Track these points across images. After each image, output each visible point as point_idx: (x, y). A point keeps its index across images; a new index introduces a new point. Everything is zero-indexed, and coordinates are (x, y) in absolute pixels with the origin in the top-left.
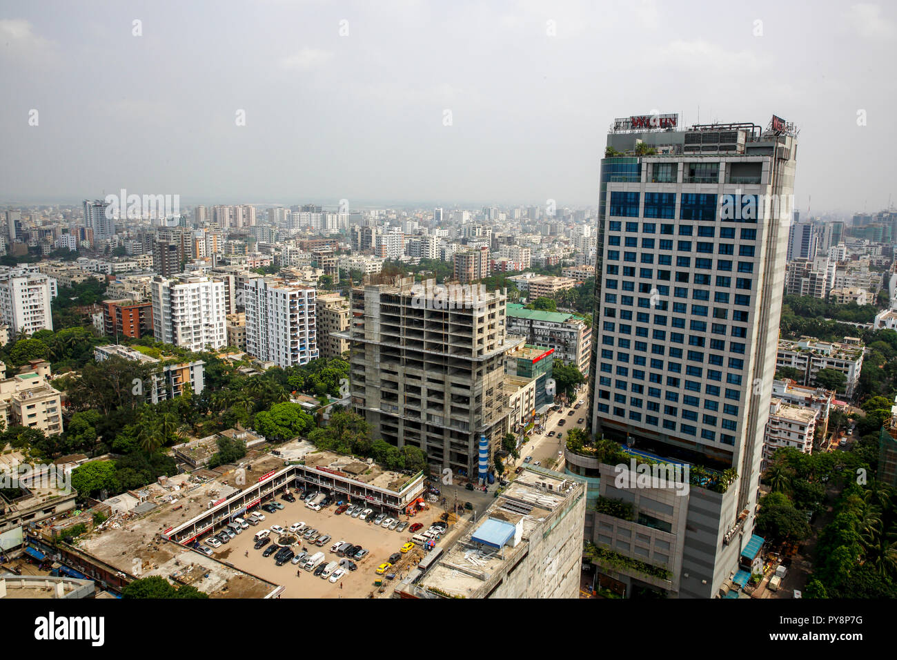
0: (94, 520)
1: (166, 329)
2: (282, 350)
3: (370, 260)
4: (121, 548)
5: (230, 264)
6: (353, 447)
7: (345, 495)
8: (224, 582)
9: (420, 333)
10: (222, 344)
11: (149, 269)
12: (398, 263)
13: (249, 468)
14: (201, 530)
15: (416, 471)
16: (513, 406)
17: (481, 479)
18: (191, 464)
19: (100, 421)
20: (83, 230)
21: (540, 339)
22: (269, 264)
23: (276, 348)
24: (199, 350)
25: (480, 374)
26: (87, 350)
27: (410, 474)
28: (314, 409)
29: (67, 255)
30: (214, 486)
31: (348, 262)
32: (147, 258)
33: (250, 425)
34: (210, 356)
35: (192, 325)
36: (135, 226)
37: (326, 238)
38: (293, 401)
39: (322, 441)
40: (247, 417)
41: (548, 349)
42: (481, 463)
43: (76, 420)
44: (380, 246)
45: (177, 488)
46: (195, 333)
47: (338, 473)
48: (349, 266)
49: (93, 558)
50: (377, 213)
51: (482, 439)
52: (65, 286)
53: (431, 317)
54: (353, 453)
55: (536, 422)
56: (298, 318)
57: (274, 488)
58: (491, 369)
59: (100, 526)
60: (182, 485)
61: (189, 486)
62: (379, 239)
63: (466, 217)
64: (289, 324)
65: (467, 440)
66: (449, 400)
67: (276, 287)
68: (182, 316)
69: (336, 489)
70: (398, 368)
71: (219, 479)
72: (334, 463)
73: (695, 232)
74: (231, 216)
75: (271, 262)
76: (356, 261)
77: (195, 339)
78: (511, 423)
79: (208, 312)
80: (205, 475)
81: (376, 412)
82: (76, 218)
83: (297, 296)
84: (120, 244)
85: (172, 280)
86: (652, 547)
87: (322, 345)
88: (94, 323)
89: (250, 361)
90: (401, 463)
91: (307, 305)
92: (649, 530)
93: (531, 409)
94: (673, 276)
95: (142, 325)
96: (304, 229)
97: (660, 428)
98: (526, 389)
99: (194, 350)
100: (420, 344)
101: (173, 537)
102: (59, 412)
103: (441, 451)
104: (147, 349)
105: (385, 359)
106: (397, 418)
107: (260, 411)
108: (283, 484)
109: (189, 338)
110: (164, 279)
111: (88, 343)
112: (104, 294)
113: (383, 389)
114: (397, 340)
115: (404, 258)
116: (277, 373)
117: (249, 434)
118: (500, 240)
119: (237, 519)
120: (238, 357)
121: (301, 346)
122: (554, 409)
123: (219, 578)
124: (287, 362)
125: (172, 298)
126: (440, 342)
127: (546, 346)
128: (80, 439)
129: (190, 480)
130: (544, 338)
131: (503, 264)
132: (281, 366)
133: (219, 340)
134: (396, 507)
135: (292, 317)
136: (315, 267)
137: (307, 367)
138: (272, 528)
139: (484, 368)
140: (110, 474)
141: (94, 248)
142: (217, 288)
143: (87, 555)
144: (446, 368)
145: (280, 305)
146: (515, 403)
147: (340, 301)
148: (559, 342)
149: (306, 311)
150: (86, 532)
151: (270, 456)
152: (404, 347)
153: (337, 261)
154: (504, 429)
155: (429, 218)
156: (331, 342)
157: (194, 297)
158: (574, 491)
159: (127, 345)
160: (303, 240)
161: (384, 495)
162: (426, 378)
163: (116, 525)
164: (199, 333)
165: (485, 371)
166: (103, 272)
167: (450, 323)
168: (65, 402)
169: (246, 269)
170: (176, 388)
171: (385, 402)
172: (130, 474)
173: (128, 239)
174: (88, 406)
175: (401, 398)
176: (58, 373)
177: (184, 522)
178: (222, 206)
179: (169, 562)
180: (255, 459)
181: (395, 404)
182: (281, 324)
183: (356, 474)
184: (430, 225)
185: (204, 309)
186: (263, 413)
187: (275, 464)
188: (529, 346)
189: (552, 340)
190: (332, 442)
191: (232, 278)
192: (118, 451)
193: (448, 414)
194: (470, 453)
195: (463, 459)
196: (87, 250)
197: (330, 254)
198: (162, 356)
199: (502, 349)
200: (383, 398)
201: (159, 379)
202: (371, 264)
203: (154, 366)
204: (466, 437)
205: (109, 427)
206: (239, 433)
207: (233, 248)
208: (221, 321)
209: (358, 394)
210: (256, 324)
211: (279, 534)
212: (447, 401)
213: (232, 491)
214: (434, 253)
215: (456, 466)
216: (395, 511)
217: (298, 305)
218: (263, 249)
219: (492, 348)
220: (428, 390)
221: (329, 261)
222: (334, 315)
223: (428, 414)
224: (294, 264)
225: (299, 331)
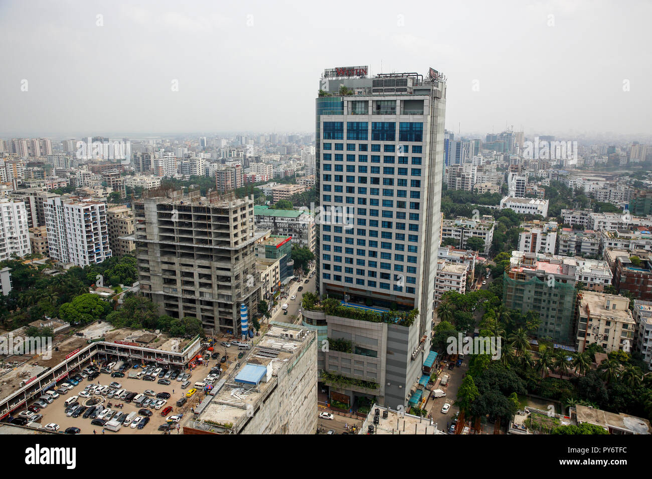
2: (80, 253)
3: (150, 179)
5: (29, 187)
6: (143, 323)
7: (140, 360)
9: (190, 232)
10: (27, 252)
12: (172, 179)
13: (57, 349)
14: (14, 406)
15: (194, 335)
16: (264, 281)
17: (244, 336)
21: (281, 230)
22: (66, 186)
23: (75, 252)
24: (5, 258)
25: (237, 259)
27: (190, 338)
28: (110, 297)
30: (25, 368)
31: (132, 181)
33: (56, 315)
34: (16, 263)
37: (114, 163)
38: (92, 292)
39: (118, 321)
40: (53, 309)
41: (288, 237)
42: (243, 324)
44: (157, 167)
47: (132, 344)
48: (133, 184)
50: (155, 142)
51: (243, 306)
53: (197, 220)
54: (144, 327)
55: (282, 290)
56: (92, 227)
57: (80, 363)
58: (245, 254)
61: (1, 371)
62: (156, 162)
63: (224, 143)
64: (84, 232)
65: (232, 309)
66: (216, 280)
67: (71, 204)
69: (132, 356)
70: (175, 260)
71: (30, 362)
72: (129, 337)
73: (382, 149)
74: (29, 148)
75: (68, 184)
76: (138, 180)
78: (263, 292)
79: (11, 228)
80: (16, 361)
81: (161, 295)
83: (90, 209)
86: (366, 368)
87: (114, 246)
89: (53, 264)
90: (182, 331)
91: (98, 216)
92: (362, 357)
93: (277, 281)
94: (369, 180)
97: (366, 287)
98: (273, 267)
100: (191, 240)
103: (213, 318)
105: (164, 253)
106: (177, 297)
107: (65, 302)
108: (87, 358)
113: (164, 276)
114: (173, 239)
115: (177, 176)
116: (77, 271)
117: (55, 322)
118: (250, 159)
119: (49, 392)
120: (42, 262)
121: (96, 249)
122: (294, 280)
124: (85, 262)
126: (206, 238)
127: (286, 235)
129: (2, 366)
130: (284, 229)
131: (253, 177)
132: (81, 266)
133: (23, 249)
134: (181, 364)
135: (87, 226)
136: (105, 186)
137: (103, 265)
138: (79, 394)
139: (240, 255)
142: (18, 207)
144: (212, 256)
145: (76, 217)
146: (265, 278)
147: (127, 212)
148: (295, 231)
149: (99, 222)
151: (75, 337)
152: (178, 244)
153: (124, 180)
154: (259, 297)
155: (196, 145)
156: (122, 243)
158: (308, 337)
160: (94, 165)
161: (171, 356)
162: (197, 266)
164: (5, 244)
165: (241, 257)
167: (212, 223)
169: (45, 190)
171: (166, 286)
175: (179, 282)
178: (19, 139)
180: (62, 341)
181: (174, 287)
182: (78, 233)
183: (147, 343)
184: (197, 150)
185: (7, 225)
186: (67, 304)
187: (79, 344)
188: (273, 236)
189: (290, 230)
190: (126, 321)
191: (32, 198)
193: (216, 291)
194: (234, 317)
195: (230, 322)
197: (118, 175)
199: (252, 240)
200: (165, 283)
202: (151, 182)
204: (230, 306)
206: (46, 323)
207: (32, 174)
208: (24, 233)
209: (144, 282)
210: (56, 234)
211: (86, 397)
212: (214, 281)
213: (42, 369)
214: (201, 171)
215: (225, 328)
216: (180, 367)
217: (91, 217)
218: (60, 173)
219: (245, 240)
220: (199, 274)
221: (117, 181)
222: (122, 223)
223: (200, 292)
224: (87, 185)
225: (94, 237)
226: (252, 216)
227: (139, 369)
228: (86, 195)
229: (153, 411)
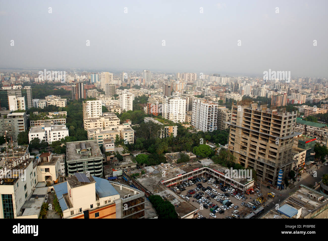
0: (141, 173)
1: (166, 114)
2: (204, 125)
3: (237, 95)
4: (148, 183)
5: (187, 93)
6: (227, 164)
7: (223, 182)
8: (179, 203)
9: (259, 125)
10: (184, 121)
11: (161, 93)
12: (248, 97)
13: (190, 165)
14: (173, 183)
16: (295, 160)
18: (171, 161)
19: (144, 142)
20: (142, 79)
21: (309, 133)
23: (202, 124)
24: (176, 122)
25: (282, 144)
26: (142, 118)
28: (214, 148)
29: (137, 87)
30: (178, 169)
32: (161, 90)
33: (191, 151)
34: (180, 125)
35: (174, 113)
36: (157, 79)
37: (221, 86)
38: (207, 144)
39: (216, 161)
42: (279, 180)
43: (138, 140)
44: (242, 90)
45: (166, 168)
47: (221, 173)
48: (229, 97)
49: (141, 185)
50: (241, 77)
51: (280, 170)
52: (136, 97)
53: (264, 120)
54: (227, 167)
56: (211, 115)
57: (198, 174)
58: (287, 143)
59: (143, 175)
61: (170, 168)
62: (242, 87)
63: (277, 81)
64: (207, 116)
67: (204, 103)
68: (172, 110)
69: (220, 179)
70: (248, 138)
71: (180, 167)
72: (220, 169)
74: (188, 77)
75: (201, 94)
76: (232, 95)
77: (175, 118)
78: (293, 166)
79: (180, 110)
80: (175, 165)
81: (238, 153)
83: (211, 107)
84: (152, 85)
85: (169, 98)
87: (218, 125)
88: (144, 110)
89: (193, 128)
91: (214, 111)
93: (303, 162)
96: (213, 82)
98: (302, 153)
99: (174, 122)
100: (258, 129)
101: (164, 184)
102: (133, 137)
103: (262, 172)
104: (160, 120)
105: (243, 133)
106: (246, 156)
107: (195, 146)
108: (201, 173)
109: (173, 118)
110: (167, 97)
111: (142, 116)
112: (147, 101)
113: (241, 145)
114: (249, 127)
115: (251, 96)
116: (202, 133)
117: (191, 154)
118: (292, 91)
120: (189, 126)
121: (211, 125)
122: (314, 164)
123: (178, 201)
124: (205, 130)
125: (169, 104)
126: (267, 130)
127: (312, 137)
128: (139, 146)
129: (170, 166)
130: (311, 133)
131: (293, 101)
132: (203, 131)
133: (183, 119)
134: (242, 190)
135: (209, 114)
136: (217, 97)
137: (213, 132)
139: (284, 142)
140: (147, 159)
141: (145, 85)
142: (184, 101)
143: (139, 183)
144: (268, 140)
145: (205, 109)
146: (296, 158)
147: (227, 110)
148: (319, 136)
149: (214, 113)
150: (139, 176)
151: (198, 162)
152: (252, 130)
153: (225, 95)
154: (290, 168)
155: (262, 81)
156: (222, 124)
157: (176, 104)
158: (326, 202)
159: (154, 118)
160: (213, 86)
161: (238, 185)
162: (259, 143)
163: (147, 176)
164: (176, 116)
165: (284, 144)
166: (147, 93)
167: (271, 122)
168: (135, 134)
169: (193, 95)
170: (168, 134)
171: (241, 149)
172: (153, 160)
173: (155, 83)
175: (248, 149)
176: (133, 125)
177: (168, 180)
178: (185, 73)
179: (163, 192)
180: (192, 163)
181: (245, 151)
182: (205, 116)
184: (262, 84)
185: (179, 108)
186: (196, 147)
187: (199, 166)
188: (304, 136)
189: (315, 135)
190: (220, 161)
191: (188, 98)
192: (149, 152)
193: (267, 158)
194: (275, 175)
195: (271, 177)
196: (143, 86)
197: (223, 92)
198: (164, 123)
199: (292, 136)
201: (163, 130)
202: (238, 97)
203: (162, 126)
204: (273, 169)
205: (147, 144)
206: (187, 153)
207: (188, 88)
208: (184, 113)
209: (231, 145)
210: (196, 115)
212: (267, 153)
213: (184, 172)
214: (263, 95)
215: (268, 179)
216: (242, 192)
217: (211, 110)
218: (199, 89)
219: (288, 135)
220: (259, 147)
221: (222, 95)
222: (224, 115)
223: (258, 157)
225: (211, 119)
226: (295, 123)
228: (210, 100)
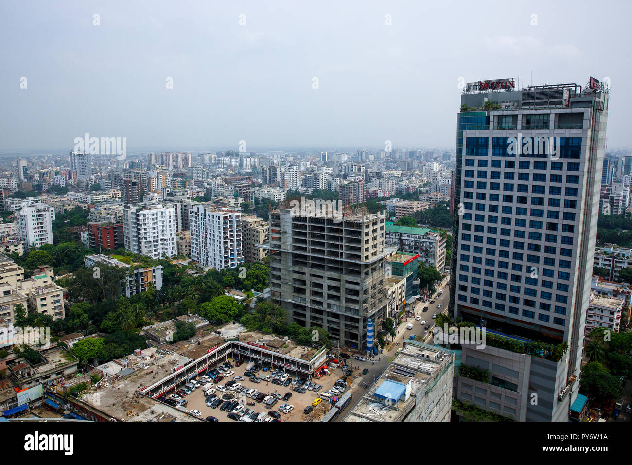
0: (92, 381)
1: (133, 243)
2: (218, 257)
3: (276, 191)
4: (111, 401)
5: (176, 195)
6: (273, 328)
7: (269, 363)
9: (322, 244)
10: (174, 253)
11: (117, 199)
12: (297, 192)
13: (199, 343)
14: (166, 388)
15: (321, 346)
16: (390, 298)
17: (368, 352)
18: (157, 341)
19: (91, 310)
20: (70, 172)
21: (407, 247)
22: (203, 195)
23: (213, 256)
24: (157, 257)
25: (366, 273)
26: (78, 258)
27: (317, 348)
28: (243, 301)
29: (60, 190)
30: (175, 356)
31: (261, 193)
32: (116, 192)
33: (197, 312)
34: (166, 262)
35: (152, 239)
36: (105, 169)
37: (243, 175)
38: (227, 294)
39: (251, 324)
40: (196, 306)
41: (415, 255)
42: (368, 340)
43: (74, 309)
44: (283, 180)
45: (148, 358)
46: (154, 246)
47: (263, 347)
48: (261, 195)
49: (93, 408)
50: (279, 156)
51: (369, 322)
52: (59, 213)
53: (329, 232)
54: (274, 333)
55: (407, 309)
56: (229, 234)
57: (217, 358)
58: (374, 270)
59: (96, 385)
60: (152, 356)
61: (156, 356)
62: (282, 175)
63: (344, 158)
64: (222, 238)
65: (358, 323)
66: (344, 293)
67: (212, 211)
68: (145, 233)
69: (262, 359)
70: (306, 270)
71: (178, 352)
72: (261, 340)
73: (532, 166)
74: (174, 161)
75: (205, 193)
76: (266, 192)
77: (155, 250)
78: (389, 310)
79: (163, 231)
80: (168, 349)
81: (290, 302)
82: (64, 164)
83: (228, 218)
84: (95, 182)
85: (137, 208)
86: (503, 402)
87: (246, 253)
88: (82, 239)
89: (194, 265)
90: (310, 340)
91: (235, 224)
92: (499, 389)
93: (403, 299)
94: (515, 199)
95: (115, 240)
96: (226, 168)
97: (506, 313)
98: (399, 285)
99: (154, 258)
100: (322, 252)
101: (147, 393)
102: (62, 303)
103: (338, 330)
104: (122, 258)
105: (295, 263)
106: (305, 307)
107: (205, 302)
108: (223, 355)
109: (150, 249)
110: (131, 207)
111: (79, 253)
112: (88, 218)
113: (295, 285)
114: (305, 249)
115: (301, 189)
116: (214, 273)
117: (197, 319)
118: (371, 175)
119: (192, 381)
120: (185, 263)
121: (231, 254)
122: (419, 299)
124: (221, 266)
125: (138, 220)
126: (337, 251)
127: (412, 252)
128: (78, 322)
129: (157, 352)
130: (410, 247)
131: (375, 192)
132: (217, 269)
133: (171, 250)
134: (308, 372)
135: (225, 233)
136: (237, 196)
137: (236, 269)
138: (217, 387)
139: (370, 269)
140: (101, 347)
142: (169, 212)
143: (88, 406)
144: (342, 269)
145: (216, 224)
146: (391, 295)
147: (259, 221)
148: (422, 249)
149: (235, 229)
150: (85, 389)
151: (213, 335)
152: (310, 255)
153: (253, 192)
154: (384, 314)
155: (317, 159)
156: (253, 251)
157: (153, 219)
158: (445, 360)
159: (106, 255)
160: (226, 177)
161: (298, 363)
162: (327, 277)
163: (106, 384)
164: (157, 245)
165: (370, 272)
166: (85, 202)
167: (344, 236)
168: (66, 296)
169: (188, 198)
170: (143, 285)
171: (295, 294)
172: (115, 347)
173: (101, 178)
174: (82, 298)
175: (308, 292)
176: (59, 275)
177: (154, 383)
178: (167, 153)
179: (146, 411)
180: (203, 337)
181: (303, 296)
182: (217, 238)
183: (277, 348)
184: (319, 165)
185: (160, 228)
186: (207, 303)
187: (217, 341)
188: (400, 252)
189: (416, 248)
190: (257, 324)
191: (179, 205)
192: (104, 331)
193: (343, 303)
194: (360, 332)
195: (355, 336)
196: (73, 187)
197: (248, 187)
198: (132, 263)
199: (382, 255)
200: (295, 292)
201: (131, 279)
202: (277, 194)
203: (127, 269)
204: (357, 321)
205: (97, 314)
206: (190, 318)
207: (177, 184)
208: (173, 236)
209: (276, 289)
210: (198, 238)
211: (222, 391)
212: (342, 294)
213: (188, 360)
214: (323, 185)
215: (350, 342)
216: (307, 375)
217: (229, 225)
218: (199, 184)
219: (375, 255)
220: (328, 286)
221: (247, 192)
222: (254, 232)
223: (328, 304)
224: (222, 195)
225: (230, 244)
226: (383, 232)
227: (268, 372)
229: (281, 414)
